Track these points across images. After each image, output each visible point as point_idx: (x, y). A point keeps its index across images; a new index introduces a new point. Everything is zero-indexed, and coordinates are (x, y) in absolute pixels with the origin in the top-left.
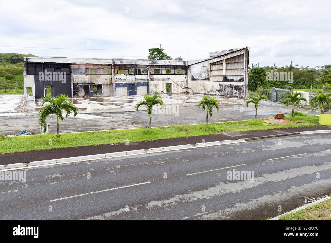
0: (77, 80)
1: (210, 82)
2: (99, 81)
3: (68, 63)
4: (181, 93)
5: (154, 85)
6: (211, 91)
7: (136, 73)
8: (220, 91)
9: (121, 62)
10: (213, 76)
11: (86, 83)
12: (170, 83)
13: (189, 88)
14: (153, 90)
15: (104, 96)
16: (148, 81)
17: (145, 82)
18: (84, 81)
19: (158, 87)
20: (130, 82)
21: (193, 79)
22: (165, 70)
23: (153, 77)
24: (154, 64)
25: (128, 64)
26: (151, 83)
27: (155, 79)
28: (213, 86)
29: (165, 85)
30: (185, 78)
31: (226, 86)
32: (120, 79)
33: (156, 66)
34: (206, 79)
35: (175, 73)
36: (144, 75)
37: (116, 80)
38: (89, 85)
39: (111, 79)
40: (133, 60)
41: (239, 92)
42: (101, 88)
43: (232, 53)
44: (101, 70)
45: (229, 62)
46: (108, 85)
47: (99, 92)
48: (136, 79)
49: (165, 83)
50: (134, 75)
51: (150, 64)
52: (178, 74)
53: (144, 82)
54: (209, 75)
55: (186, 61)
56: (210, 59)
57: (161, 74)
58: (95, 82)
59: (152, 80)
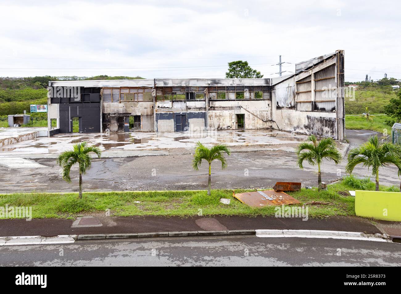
0: (109, 109)
1: (297, 112)
2: (137, 111)
3: (98, 87)
4: (261, 129)
5: (216, 116)
6: (298, 127)
7: (187, 98)
8: (308, 127)
9: (165, 83)
10: (300, 102)
11: (120, 113)
12: (242, 113)
13: (274, 122)
14: (215, 124)
15: (143, 131)
16: (205, 110)
17: (201, 112)
18: (117, 110)
19: (221, 119)
20: (178, 112)
21: (278, 108)
22: (234, 94)
23: (214, 104)
24: (216, 85)
25: (176, 85)
26: (212, 113)
27: (217, 107)
28: (300, 119)
29: (234, 117)
30: (269, 105)
31: (315, 119)
32: (163, 107)
33: (218, 87)
34: (291, 108)
35: (250, 98)
36: (200, 101)
37: (157, 110)
38: (124, 116)
39: (152, 108)
40: (182, 80)
41: (331, 131)
42: (139, 121)
43: (322, 62)
44: (140, 95)
45: (319, 78)
46: (148, 116)
47: (136, 126)
48: (187, 107)
49: (233, 114)
50: (185, 101)
51: (209, 84)
52: (256, 100)
53: (199, 112)
54: (296, 101)
55: (269, 79)
56: (296, 75)
57: (227, 99)
58: (130, 113)
59: (213, 108)
